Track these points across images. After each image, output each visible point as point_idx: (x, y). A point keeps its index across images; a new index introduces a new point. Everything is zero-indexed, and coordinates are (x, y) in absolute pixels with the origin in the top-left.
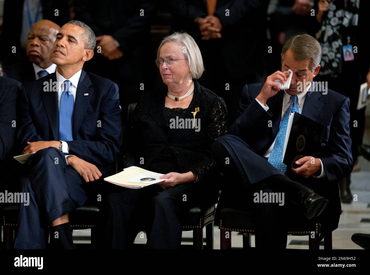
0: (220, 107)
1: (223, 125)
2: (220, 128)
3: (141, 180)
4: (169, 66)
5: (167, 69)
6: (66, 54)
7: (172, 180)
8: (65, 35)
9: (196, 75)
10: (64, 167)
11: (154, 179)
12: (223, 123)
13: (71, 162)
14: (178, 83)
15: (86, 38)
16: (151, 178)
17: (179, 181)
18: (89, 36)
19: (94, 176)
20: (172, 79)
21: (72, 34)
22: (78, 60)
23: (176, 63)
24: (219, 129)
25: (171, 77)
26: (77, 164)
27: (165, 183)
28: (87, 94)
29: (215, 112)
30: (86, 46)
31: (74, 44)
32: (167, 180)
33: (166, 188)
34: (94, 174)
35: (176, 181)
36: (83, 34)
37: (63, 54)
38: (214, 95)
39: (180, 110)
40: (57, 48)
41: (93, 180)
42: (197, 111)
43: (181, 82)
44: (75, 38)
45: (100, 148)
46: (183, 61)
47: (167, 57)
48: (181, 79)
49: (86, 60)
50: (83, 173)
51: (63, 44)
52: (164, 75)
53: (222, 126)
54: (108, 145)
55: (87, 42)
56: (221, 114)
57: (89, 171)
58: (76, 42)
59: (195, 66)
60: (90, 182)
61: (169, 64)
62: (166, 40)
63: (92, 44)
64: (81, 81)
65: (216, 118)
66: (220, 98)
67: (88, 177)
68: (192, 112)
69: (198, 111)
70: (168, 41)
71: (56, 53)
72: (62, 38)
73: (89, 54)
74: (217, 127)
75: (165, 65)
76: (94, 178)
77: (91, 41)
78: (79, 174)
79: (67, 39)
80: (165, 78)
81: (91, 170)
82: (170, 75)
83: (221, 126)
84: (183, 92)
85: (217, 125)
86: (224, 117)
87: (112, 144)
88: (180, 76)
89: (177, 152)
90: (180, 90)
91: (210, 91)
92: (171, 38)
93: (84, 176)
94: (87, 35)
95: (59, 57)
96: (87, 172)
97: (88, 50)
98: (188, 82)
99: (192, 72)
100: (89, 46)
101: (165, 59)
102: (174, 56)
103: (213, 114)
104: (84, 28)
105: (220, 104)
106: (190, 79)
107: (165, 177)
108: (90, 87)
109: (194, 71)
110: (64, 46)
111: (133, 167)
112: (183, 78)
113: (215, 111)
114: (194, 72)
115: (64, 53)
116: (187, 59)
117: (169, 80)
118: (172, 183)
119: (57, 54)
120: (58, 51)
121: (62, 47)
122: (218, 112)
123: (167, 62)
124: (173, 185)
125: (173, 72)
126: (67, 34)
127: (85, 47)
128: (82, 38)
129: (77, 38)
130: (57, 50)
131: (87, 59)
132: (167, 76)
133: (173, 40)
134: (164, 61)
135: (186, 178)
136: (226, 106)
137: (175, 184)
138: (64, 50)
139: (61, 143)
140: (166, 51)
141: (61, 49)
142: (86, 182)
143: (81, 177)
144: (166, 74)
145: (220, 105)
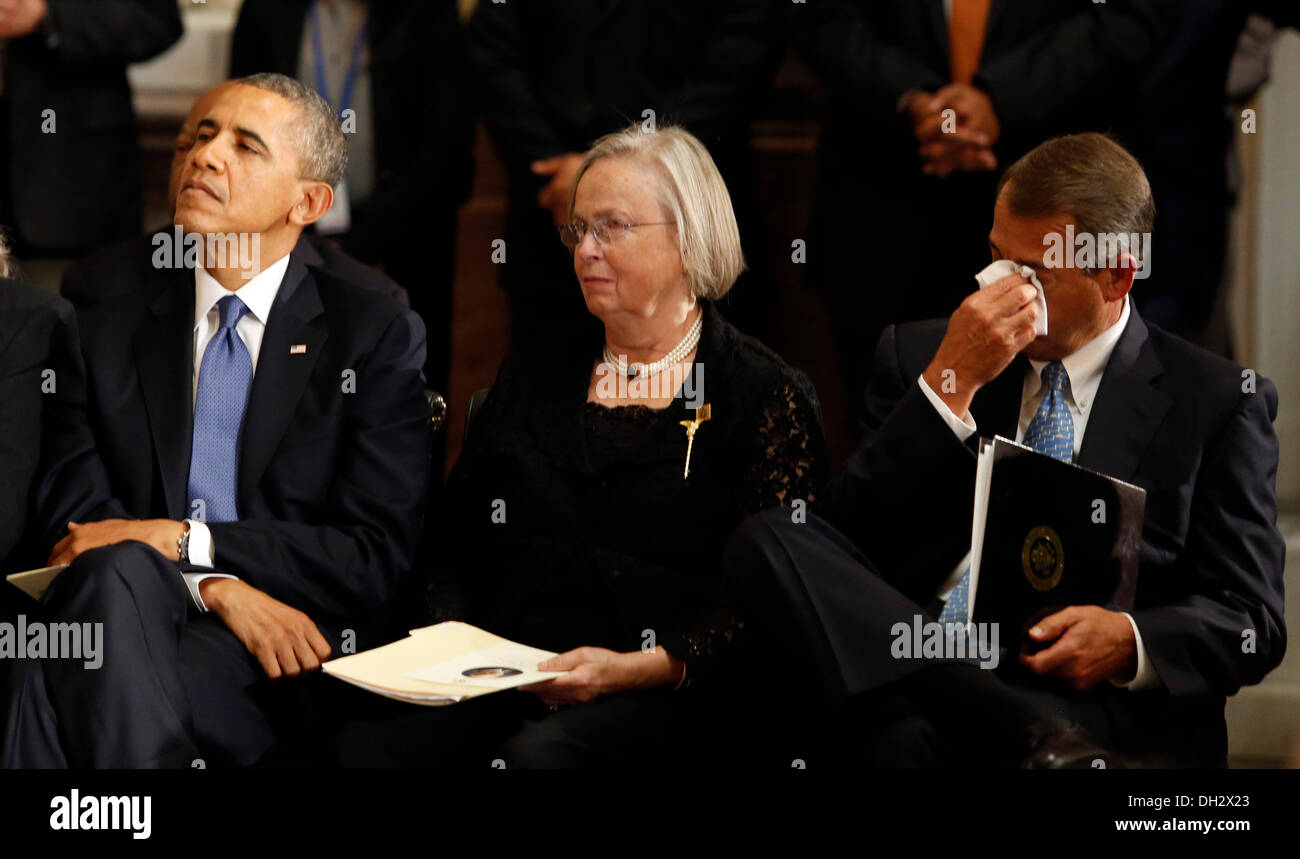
0: (792, 405)
1: (800, 472)
2: (785, 486)
3: (467, 673)
4: (605, 246)
5: (596, 258)
6: (226, 198)
7: (581, 675)
8: (225, 126)
9: (707, 284)
10: (175, 617)
11: (516, 672)
12: (802, 468)
13: (216, 600)
14: (637, 313)
15: (306, 138)
16: (504, 669)
17: (607, 681)
18: (316, 131)
19: (301, 655)
20: (615, 298)
21: (251, 123)
22: (273, 221)
23: (630, 237)
24: (781, 487)
25: (611, 287)
26: (239, 607)
27: (556, 686)
28: (301, 349)
29: (771, 424)
30: (305, 168)
31: (257, 159)
32: (561, 676)
33: (562, 708)
34: (298, 645)
35: (599, 682)
36: (291, 124)
37: (216, 198)
38: (772, 360)
39: (642, 413)
40: (193, 174)
41: (294, 668)
42: (701, 417)
43: (650, 310)
44: (263, 138)
45: (338, 551)
46: (658, 231)
47: (598, 215)
48: (648, 295)
49: (304, 219)
50: (256, 643)
51: (217, 157)
52: (587, 280)
53: (793, 476)
54: (365, 540)
55: (309, 154)
56: (792, 431)
57: (280, 634)
58: (265, 153)
59: (705, 254)
60: (285, 676)
61: (608, 240)
62: (599, 151)
63: (329, 163)
64: (285, 298)
65: (772, 445)
66: (794, 374)
67: (277, 657)
68: (683, 423)
69: (705, 416)
70: (604, 156)
71: (190, 191)
72: (214, 136)
73: (316, 199)
74: (777, 481)
75: (588, 245)
76: (300, 662)
77: (325, 151)
78: (243, 644)
79: (234, 141)
80: (593, 293)
81: (288, 632)
82: (607, 281)
83: (790, 477)
84: (658, 347)
85: (775, 473)
86: (804, 445)
87: (382, 535)
88: (643, 287)
89: (616, 574)
90: (646, 340)
91: (759, 344)
92: (617, 145)
93: (260, 653)
94: (310, 128)
95: (197, 207)
96: (274, 642)
97: (313, 184)
98: (677, 311)
99: (691, 273)
100: (317, 171)
101: (591, 220)
102: (623, 209)
103: (762, 430)
104: (298, 102)
105: (792, 395)
106: (686, 299)
107: (555, 665)
108: (316, 321)
109: (701, 268)
110: (220, 166)
111: (452, 625)
112: (655, 297)
113: (770, 420)
114: (700, 271)
115: (217, 193)
116: (671, 222)
117: (604, 301)
118: (583, 687)
119: (193, 197)
120: (195, 186)
121: (211, 172)
122: (783, 423)
123: (600, 233)
124: (584, 697)
125: (618, 272)
126: (234, 124)
127: (302, 173)
128: (290, 140)
129: (271, 139)
130: (192, 182)
131: (309, 216)
132: (598, 286)
133: (625, 151)
134: (589, 228)
135: (640, 671)
136: (818, 404)
137: (595, 691)
138: (219, 184)
139: (188, 527)
140: (595, 193)
141: (208, 180)
142: (268, 675)
143: (251, 659)
144: (595, 279)
145: (793, 400)
